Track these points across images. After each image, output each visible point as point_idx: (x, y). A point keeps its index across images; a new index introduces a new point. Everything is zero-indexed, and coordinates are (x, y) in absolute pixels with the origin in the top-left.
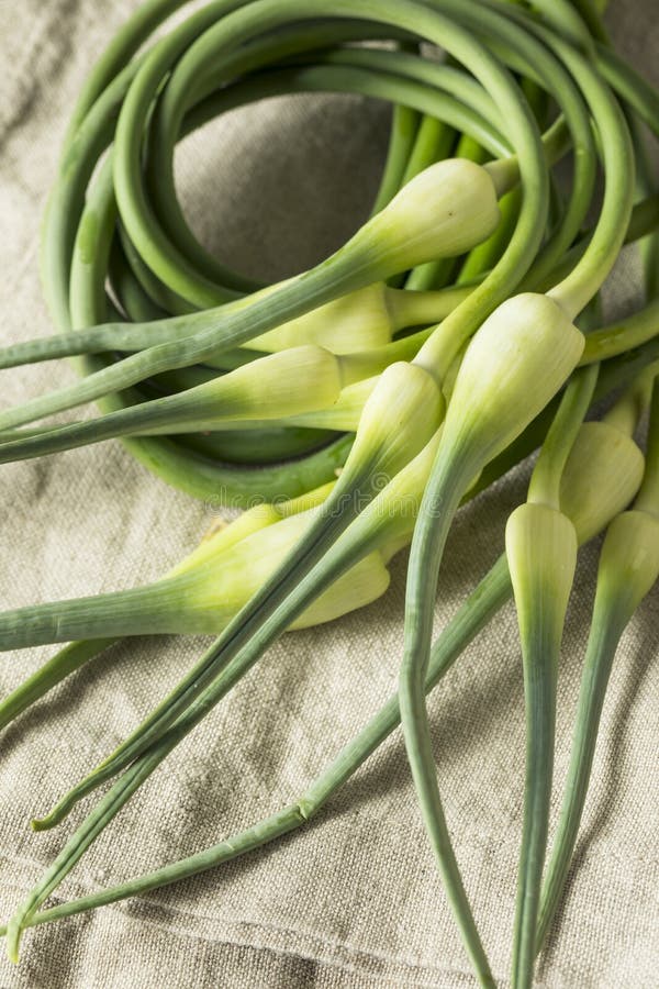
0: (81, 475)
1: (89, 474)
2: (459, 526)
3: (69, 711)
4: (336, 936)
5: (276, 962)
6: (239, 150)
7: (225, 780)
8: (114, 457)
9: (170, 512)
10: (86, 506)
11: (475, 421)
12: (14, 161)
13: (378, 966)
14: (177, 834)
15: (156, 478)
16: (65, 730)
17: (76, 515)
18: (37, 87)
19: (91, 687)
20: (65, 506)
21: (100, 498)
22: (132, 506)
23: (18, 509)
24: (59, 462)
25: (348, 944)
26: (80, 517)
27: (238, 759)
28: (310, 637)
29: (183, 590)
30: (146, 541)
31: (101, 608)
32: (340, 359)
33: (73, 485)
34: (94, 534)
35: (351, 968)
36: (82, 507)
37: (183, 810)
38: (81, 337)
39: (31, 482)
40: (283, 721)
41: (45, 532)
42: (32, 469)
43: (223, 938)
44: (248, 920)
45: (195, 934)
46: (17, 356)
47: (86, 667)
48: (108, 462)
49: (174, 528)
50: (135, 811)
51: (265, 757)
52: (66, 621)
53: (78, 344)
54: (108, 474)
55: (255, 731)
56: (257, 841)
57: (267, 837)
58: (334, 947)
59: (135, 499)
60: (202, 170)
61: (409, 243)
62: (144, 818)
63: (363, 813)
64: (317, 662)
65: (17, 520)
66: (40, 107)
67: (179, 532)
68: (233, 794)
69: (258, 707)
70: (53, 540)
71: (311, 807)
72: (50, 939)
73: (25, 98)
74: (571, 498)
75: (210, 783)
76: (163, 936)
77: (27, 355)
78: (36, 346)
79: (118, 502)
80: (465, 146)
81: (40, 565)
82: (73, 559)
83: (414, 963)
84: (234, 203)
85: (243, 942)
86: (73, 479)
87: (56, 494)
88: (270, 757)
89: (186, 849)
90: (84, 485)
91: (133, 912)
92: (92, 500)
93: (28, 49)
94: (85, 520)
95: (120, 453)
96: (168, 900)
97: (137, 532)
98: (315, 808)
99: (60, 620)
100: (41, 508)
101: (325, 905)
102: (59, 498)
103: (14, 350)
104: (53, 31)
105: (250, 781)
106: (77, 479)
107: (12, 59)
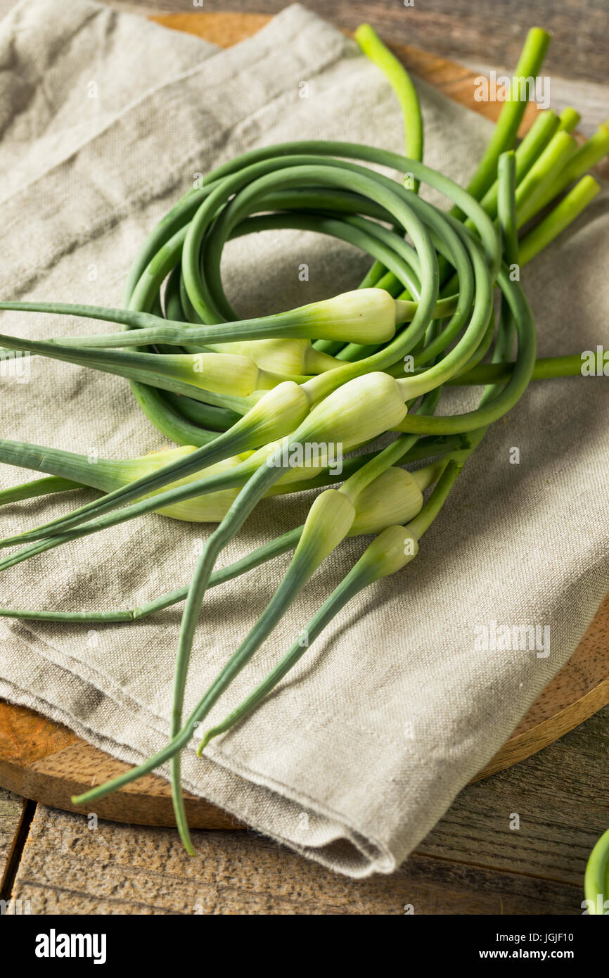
0: (101, 396)
1: (106, 397)
2: (302, 501)
3: (32, 515)
4: (119, 682)
5: (81, 687)
6: (279, 257)
7: (101, 582)
8: (125, 394)
9: (142, 434)
10: (96, 413)
11: (318, 427)
12: (148, 217)
13: (136, 708)
14: (58, 598)
15: (143, 413)
16: (24, 522)
17: (88, 416)
18: (180, 181)
19: (50, 507)
20: (84, 409)
21: (106, 412)
22: (122, 423)
23: (57, 401)
24: (92, 384)
25: (124, 689)
26: (90, 417)
27: (113, 576)
28: (187, 529)
29: (121, 468)
30: (121, 444)
31: (71, 460)
32: (260, 371)
33: (94, 400)
34: (93, 429)
36: (94, 412)
37: (68, 587)
38: (128, 314)
39: (71, 389)
40: (150, 566)
41: (66, 418)
42: (75, 382)
43: (57, 662)
44: (75, 656)
45: (43, 654)
46: (87, 311)
47: (53, 496)
48: (120, 395)
49: (140, 443)
50: (41, 577)
51: (130, 581)
52: (49, 459)
53: (124, 317)
54: (117, 401)
55: (131, 564)
56: (101, 619)
57: (107, 619)
58: (116, 689)
59: (126, 420)
60: (253, 260)
61: (329, 322)
62: (44, 583)
63: (169, 629)
64: (185, 543)
65: (54, 407)
66: (177, 192)
67: (141, 447)
68: (100, 592)
69: (139, 553)
70: (68, 425)
71: (140, 613)
73: (170, 185)
74: (366, 502)
75: (91, 579)
76: (25, 649)
77: (93, 313)
78: (100, 310)
79: (115, 417)
81: (55, 435)
82: (75, 438)
83: (156, 713)
84: (261, 284)
85: (67, 667)
86: (96, 396)
87: (82, 401)
88: (133, 582)
89: (59, 607)
90: (100, 402)
91: (14, 629)
92: (101, 412)
93: (185, 159)
94: (92, 421)
95: (129, 393)
96: (36, 631)
97: (118, 438)
98: (143, 614)
99: (45, 457)
100: (71, 405)
101: (121, 665)
102: (82, 403)
103: (87, 307)
104: (203, 155)
105: (114, 590)
106: (98, 397)
107: (173, 161)
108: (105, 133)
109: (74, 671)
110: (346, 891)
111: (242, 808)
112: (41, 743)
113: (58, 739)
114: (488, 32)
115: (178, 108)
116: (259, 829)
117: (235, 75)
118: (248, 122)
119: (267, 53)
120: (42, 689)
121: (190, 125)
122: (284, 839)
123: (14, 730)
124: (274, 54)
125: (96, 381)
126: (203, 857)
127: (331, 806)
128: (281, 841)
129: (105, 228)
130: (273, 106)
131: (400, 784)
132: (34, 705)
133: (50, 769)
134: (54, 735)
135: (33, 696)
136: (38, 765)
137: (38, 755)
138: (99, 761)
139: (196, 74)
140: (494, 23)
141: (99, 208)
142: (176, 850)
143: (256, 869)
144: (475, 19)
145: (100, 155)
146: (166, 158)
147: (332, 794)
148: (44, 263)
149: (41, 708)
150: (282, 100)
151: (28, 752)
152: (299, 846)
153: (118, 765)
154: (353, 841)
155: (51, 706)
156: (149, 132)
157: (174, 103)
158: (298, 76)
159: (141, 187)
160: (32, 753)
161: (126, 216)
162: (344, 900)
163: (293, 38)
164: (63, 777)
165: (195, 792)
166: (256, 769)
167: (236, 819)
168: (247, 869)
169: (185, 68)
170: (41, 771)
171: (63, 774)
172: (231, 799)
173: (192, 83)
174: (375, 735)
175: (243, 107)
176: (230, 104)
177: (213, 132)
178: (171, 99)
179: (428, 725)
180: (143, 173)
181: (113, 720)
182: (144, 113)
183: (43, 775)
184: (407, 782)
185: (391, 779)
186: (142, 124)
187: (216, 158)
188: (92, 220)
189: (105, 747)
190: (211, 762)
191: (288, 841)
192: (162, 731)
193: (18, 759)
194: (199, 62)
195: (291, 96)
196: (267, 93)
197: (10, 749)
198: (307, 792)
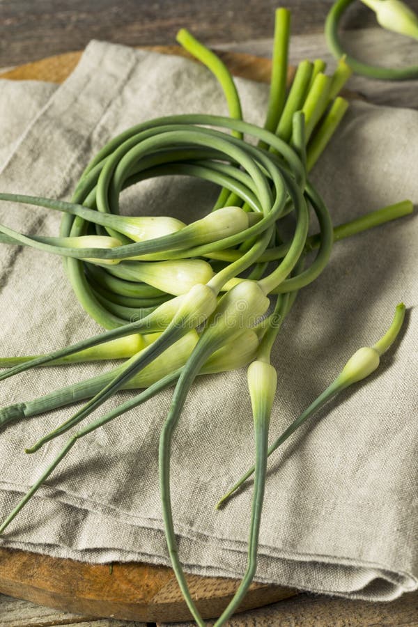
4: (188, 525)
13: (205, 538)
14: (123, 481)
18: (71, 181)
25: (193, 529)
35: (195, 539)
37: (126, 473)
43: (141, 525)
44: (152, 517)
58: (187, 530)
72: (68, 524)
73: (66, 186)
80: (245, 206)
83: (220, 537)
85: (150, 526)
93: (69, 166)
101: (184, 513)
104: (79, 159)
107: (62, 170)
108: (10, 164)
109: (155, 527)
110: (378, 612)
111: (300, 581)
112: (151, 583)
113: (161, 577)
114: (214, 21)
115: (51, 133)
116: (315, 591)
117: (76, 100)
118: (98, 129)
119: (89, 79)
120: (140, 546)
121: (64, 142)
122: (334, 592)
123: (130, 581)
124: (94, 78)
125: (77, 330)
126: (278, 621)
127: (365, 559)
128: (332, 594)
129: (36, 227)
130: (110, 113)
131: (402, 530)
132: (139, 559)
133: (165, 598)
134: (157, 576)
135: (135, 553)
136: (156, 598)
137: (153, 592)
138: (194, 582)
139: (51, 107)
140: (215, 14)
141: (27, 216)
142: (259, 623)
143: (315, 618)
144: (202, 15)
145: (12, 180)
146: (56, 169)
147: (362, 552)
148: (6, 263)
149: (145, 559)
150: (113, 107)
151: (146, 592)
152: (346, 593)
153: (207, 581)
154: (385, 577)
155: (150, 556)
156: (39, 155)
157: (47, 131)
158: (116, 87)
159: (48, 193)
160: (149, 592)
161: (46, 215)
162: (379, 619)
163: (101, 63)
164: (176, 601)
165: (265, 581)
166: (304, 551)
167: (298, 590)
168: (310, 619)
169: (41, 105)
170: (160, 602)
171: (175, 600)
172: (291, 578)
173: (51, 113)
174: (371, 504)
175: (91, 120)
176: (82, 120)
177: (80, 142)
178: (44, 129)
179: (402, 486)
180: (45, 183)
181: (193, 552)
182: (30, 143)
183: (162, 604)
184: (406, 528)
185: (395, 529)
186: (32, 151)
187: (88, 159)
188: (25, 225)
189: (195, 572)
190: (269, 557)
191: (338, 592)
192: (229, 548)
193: (141, 599)
194: (49, 98)
195: (118, 101)
196: (102, 105)
197: (133, 594)
198: (345, 555)
